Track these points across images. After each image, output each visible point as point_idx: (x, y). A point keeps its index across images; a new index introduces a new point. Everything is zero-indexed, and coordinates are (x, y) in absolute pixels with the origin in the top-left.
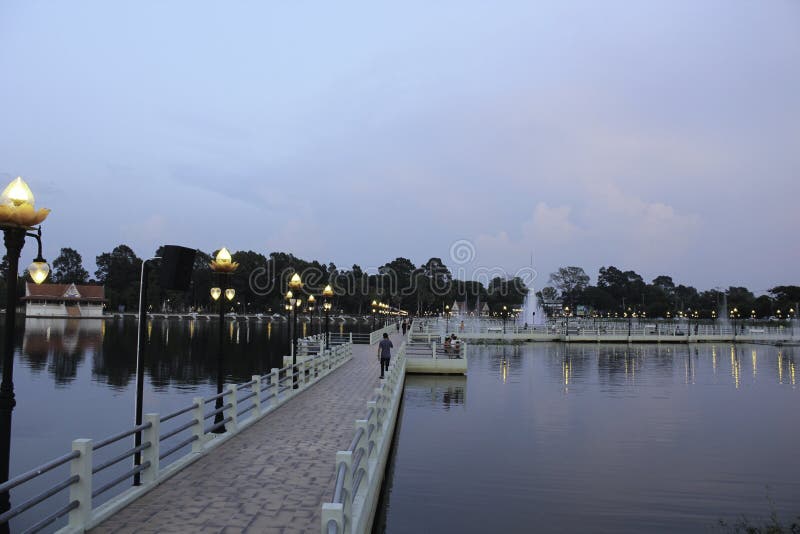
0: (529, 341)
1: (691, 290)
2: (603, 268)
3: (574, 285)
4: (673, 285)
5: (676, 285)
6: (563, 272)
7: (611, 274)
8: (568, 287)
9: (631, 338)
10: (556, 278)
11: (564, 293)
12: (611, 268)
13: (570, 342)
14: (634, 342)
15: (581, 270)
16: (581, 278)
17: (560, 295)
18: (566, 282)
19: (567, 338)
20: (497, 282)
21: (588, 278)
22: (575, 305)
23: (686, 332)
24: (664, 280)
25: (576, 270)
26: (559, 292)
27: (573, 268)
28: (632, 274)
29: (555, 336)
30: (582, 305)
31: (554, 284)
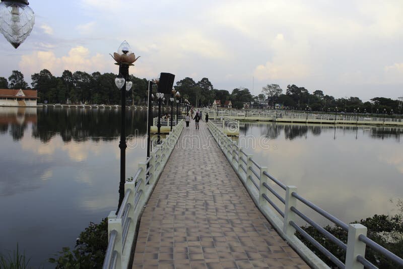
1: (331, 98)
2: (289, 85)
3: (274, 94)
4: (323, 95)
5: (325, 95)
6: (269, 87)
7: (293, 88)
8: (271, 94)
9: (307, 121)
10: (266, 89)
11: (269, 97)
12: (293, 86)
13: (278, 122)
14: (309, 123)
15: (279, 86)
16: (278, 90)
17: (267, 98)
18: (271, 92)
19: (277, 120)
20: (236, 91)
21: (281, 90)
22: (275, 103)
23: (334, 118)
24: (319, 92)
25: (276, 86)
26: (267, 97)
27: (274, 85)
28: (303, 89)
29: (270, 119)
30: (278, 103)
31: (264, 93)
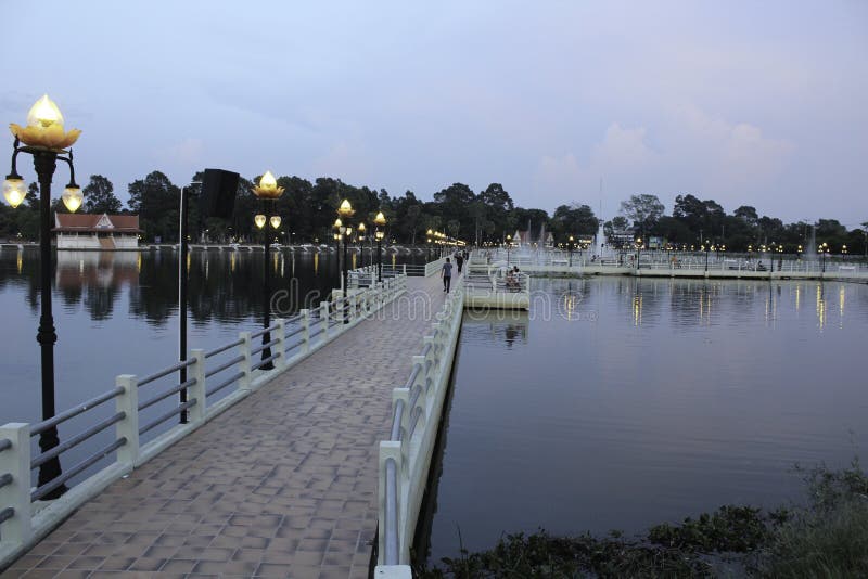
0: (597, 274)
1: (776, 223)
2: (680, 196)
3: (647, 215)
4: (756, 216)
5: (760, 217)
6: (636, 200)
7: (688, 203)
8: (641, 216)
9: (707, 274)
10: (628, 207)
11: (636, 224)
12: (689, 197)
13: (642, 276)
14: (711, 278)
15: (656, 198)
16: (656, 208)
17: (632, 225)
18: (639, 212)
19: (638, 272)
20: (562, 210)
21: (662, 208)
22: (648, 237)
23: (769, 267)
24: (748, 211)
25: (650, 198)
26: (631, 223)
27: (647, 196)
28: (711, 203)
29: (624, 270)
30: (655, 236)
31: (625, 214)
